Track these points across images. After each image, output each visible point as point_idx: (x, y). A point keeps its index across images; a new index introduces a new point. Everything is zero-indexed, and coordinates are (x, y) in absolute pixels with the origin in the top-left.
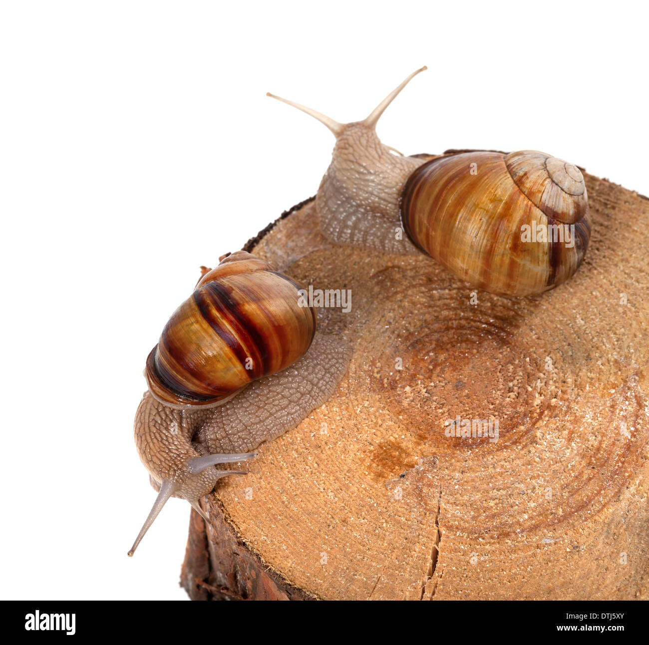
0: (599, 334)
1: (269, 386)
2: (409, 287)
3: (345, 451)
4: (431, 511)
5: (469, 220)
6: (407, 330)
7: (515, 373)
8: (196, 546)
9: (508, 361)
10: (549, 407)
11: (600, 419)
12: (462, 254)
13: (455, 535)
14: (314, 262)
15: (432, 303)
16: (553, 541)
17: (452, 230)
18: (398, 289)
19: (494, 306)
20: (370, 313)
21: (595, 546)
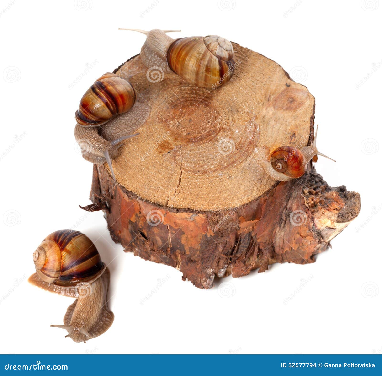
0: (242, 103)
1: (120, 120)
2: (173, 86)
3: (148, 144)
4: (179, 165)
5: (190, 61)
6: (172, 101)
7: (211, 116)
8: (95, 183)
9: (208, 112)
10: (223, 128)
11: (241, 133)
12: (188, 73)
13: (187, 173)
14: (138, 77)
15: (181, 92)
16: (222, 175)
17: (184, 65)
18: (169, 87)
19: (204, 93)
20: (159, 95)
21: (237, 177)
